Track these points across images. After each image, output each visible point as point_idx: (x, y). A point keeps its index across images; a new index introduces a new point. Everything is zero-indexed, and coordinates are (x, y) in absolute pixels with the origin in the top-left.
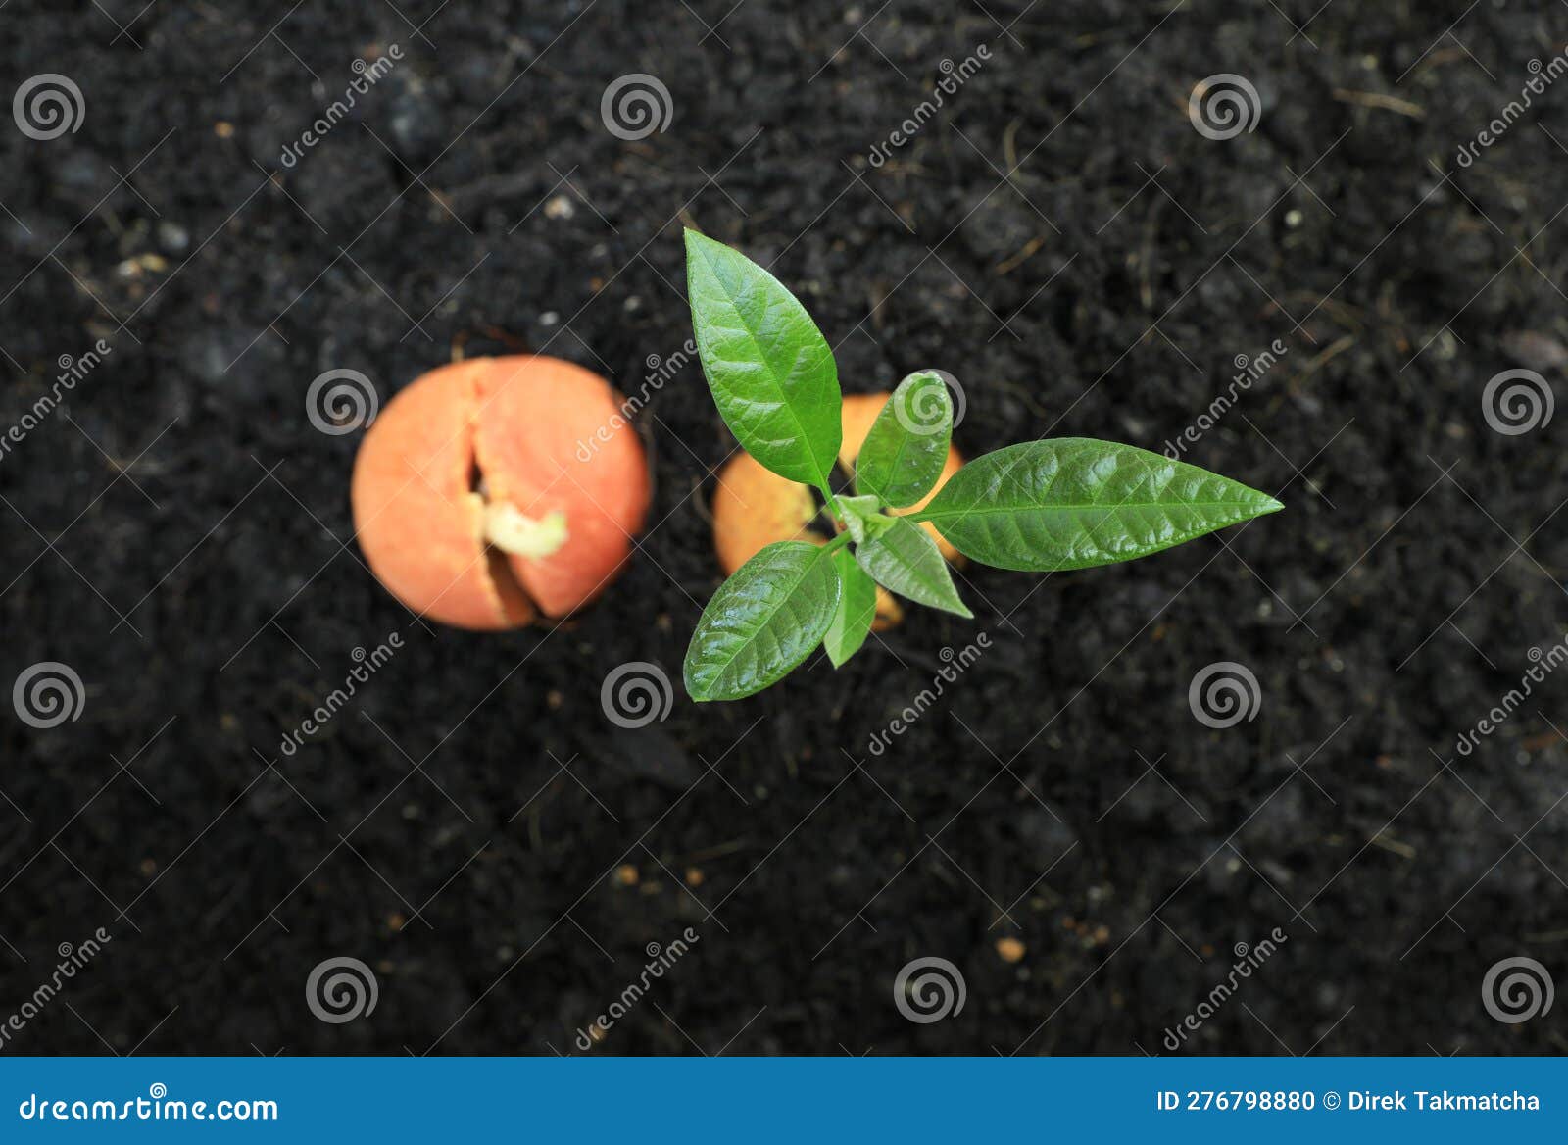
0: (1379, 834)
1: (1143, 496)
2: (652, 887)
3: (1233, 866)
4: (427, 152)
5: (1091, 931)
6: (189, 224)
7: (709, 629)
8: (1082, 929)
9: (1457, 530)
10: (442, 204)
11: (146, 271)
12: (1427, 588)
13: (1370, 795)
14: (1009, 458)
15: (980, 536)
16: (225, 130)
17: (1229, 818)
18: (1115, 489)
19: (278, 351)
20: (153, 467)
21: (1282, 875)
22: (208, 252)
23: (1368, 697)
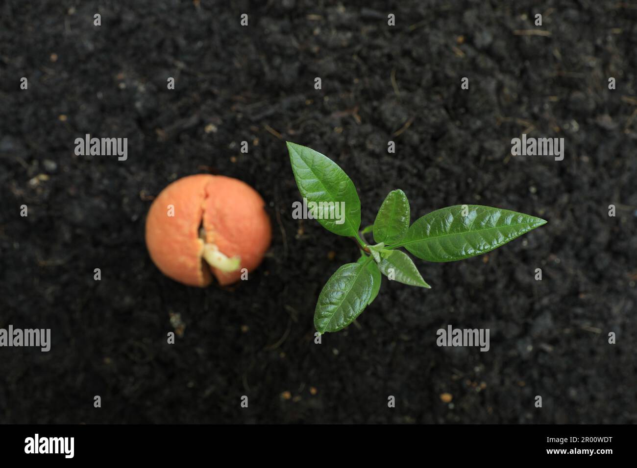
0: (586, 325)
1: (489, 225)
2: (297, 399)
3: (530, 348)
4: (152, 114)
5: (479, 384)
6: (56, 159)
7: (322, 304)
8: (475, 384)
9: (591, 198)
10: (162, 134)
11: (41, 181)
12: (585, 222)
13: (579, 311)
14: (432, 217)
15: (425, 250)
16: (63, 118)
17: (526, 330)
18: (477, 224)
19: (104, 206)
20: (59, 262)
21: (548, 348)
22: (67, 169)
23: (571, 271)
